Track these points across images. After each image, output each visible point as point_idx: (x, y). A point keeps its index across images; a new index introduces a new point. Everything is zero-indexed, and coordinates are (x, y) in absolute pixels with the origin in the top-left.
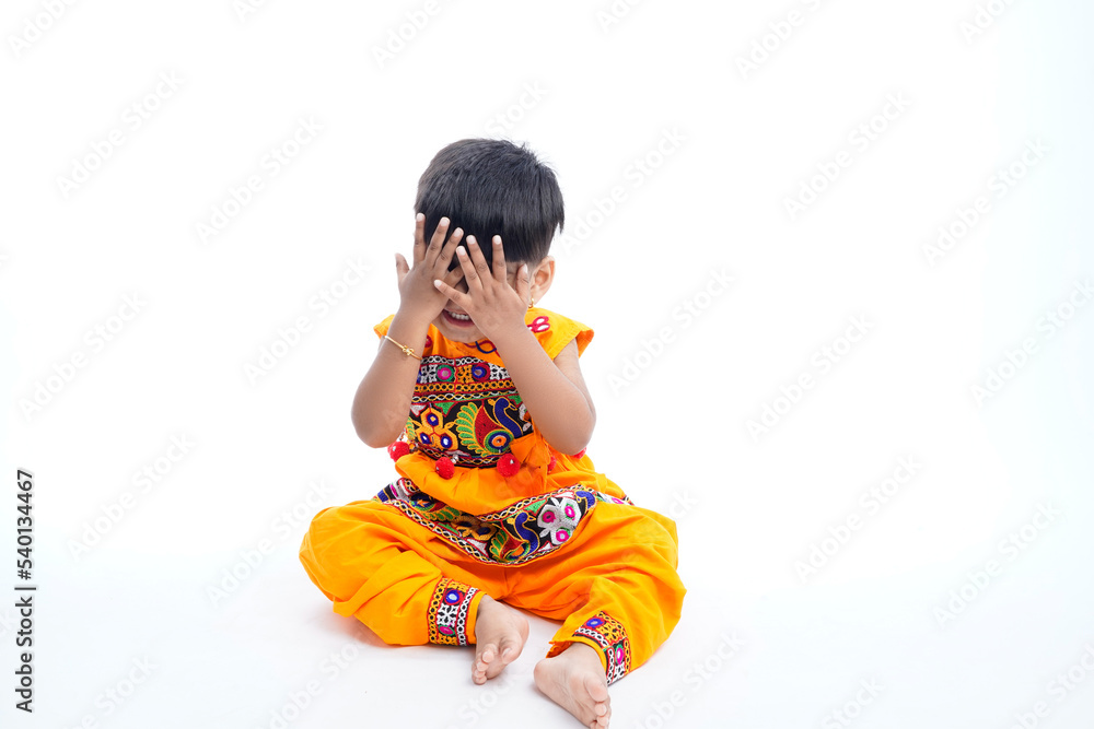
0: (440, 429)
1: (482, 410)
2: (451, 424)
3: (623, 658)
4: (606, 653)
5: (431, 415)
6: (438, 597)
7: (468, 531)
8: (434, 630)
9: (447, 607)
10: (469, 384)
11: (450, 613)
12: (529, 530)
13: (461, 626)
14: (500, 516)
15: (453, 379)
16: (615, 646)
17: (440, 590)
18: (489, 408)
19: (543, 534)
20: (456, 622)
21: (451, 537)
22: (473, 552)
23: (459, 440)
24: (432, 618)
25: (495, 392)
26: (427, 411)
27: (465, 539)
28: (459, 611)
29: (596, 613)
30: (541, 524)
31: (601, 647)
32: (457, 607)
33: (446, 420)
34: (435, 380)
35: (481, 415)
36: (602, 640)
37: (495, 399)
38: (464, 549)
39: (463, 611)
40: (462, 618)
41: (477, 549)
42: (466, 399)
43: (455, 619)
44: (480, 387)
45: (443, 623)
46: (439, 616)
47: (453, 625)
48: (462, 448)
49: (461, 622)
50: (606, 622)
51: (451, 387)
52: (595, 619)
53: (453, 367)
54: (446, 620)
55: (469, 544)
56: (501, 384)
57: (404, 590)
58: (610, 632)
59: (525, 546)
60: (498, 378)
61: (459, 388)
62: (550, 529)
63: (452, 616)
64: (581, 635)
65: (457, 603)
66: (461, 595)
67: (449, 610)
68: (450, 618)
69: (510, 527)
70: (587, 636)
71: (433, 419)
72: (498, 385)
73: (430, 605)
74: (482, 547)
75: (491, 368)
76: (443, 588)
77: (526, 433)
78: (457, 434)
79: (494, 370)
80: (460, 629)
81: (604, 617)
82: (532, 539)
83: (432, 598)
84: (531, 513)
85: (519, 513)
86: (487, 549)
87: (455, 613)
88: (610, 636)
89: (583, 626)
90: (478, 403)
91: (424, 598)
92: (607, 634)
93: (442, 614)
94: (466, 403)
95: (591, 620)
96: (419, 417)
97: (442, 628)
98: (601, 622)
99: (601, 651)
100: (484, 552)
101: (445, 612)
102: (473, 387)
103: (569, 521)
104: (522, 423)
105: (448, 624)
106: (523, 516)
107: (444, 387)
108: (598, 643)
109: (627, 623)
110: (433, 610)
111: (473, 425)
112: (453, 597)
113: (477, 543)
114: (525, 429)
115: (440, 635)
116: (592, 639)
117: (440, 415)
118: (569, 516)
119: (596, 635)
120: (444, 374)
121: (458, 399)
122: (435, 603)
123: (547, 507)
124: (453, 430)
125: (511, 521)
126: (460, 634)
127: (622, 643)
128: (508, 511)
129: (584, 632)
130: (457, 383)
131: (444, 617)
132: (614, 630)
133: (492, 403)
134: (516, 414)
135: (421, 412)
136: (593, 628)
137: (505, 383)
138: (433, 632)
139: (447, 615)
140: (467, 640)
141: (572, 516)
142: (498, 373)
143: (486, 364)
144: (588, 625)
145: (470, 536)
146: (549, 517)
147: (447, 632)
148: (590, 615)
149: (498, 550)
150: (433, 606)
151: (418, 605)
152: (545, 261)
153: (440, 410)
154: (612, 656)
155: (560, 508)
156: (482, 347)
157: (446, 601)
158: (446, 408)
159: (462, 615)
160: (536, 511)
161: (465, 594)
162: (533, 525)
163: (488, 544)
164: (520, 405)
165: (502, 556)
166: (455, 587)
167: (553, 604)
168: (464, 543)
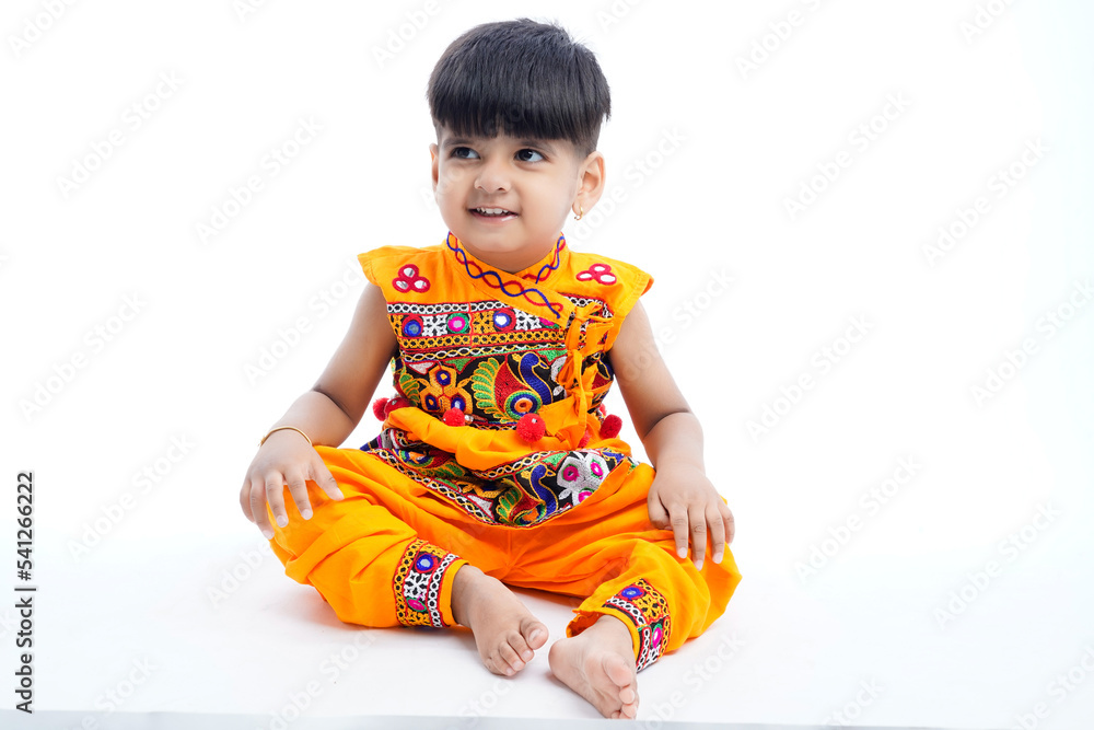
0: (451, 389)
1: (505, 366)
2: (466, 381)
3: (660, 641)
4: (641, 633)
5: (441, 371)
6: (407, 562)
7: (470, 487)
8: (402, 603)
9: (417, 575)
10: (489, 334)
11: (420, 583)
12: (547, 487)
13: (432, 599)
14: (513, 469)
15: (468, 330)
16: (653, 625)
17: (411, 554)
18: (514, 365)
19: (563, 496)
20: (427, 595)
21: (448, 492)
22: (474, 511)
23: (474, 401)
24: (398, 588)
25: (521, 345)
26: (437, 368)
27: (465, 495)
28: (431, 581)
29: (635, 580)
30: (561, 481)
31: (636, 625)
32: (429, 577)
33: (460, 378)
34: (446, 332)
35: (503, 372)
36: (638, 616)
37: (521, 353)
38: (463, 507)
39: (435, 581)
40: (433, 590)
41: (480, 508)
42: (485, 354)
43: (425, 591)
44: (503, 338)
45: (411, 595)
46: (406, 587)
47: (424, 598)
48: (476, 411)
49: (433, 595)
50: (646, 593)
51: (466, 340)
52: (632, 587)
53: (466, 314)
54: (415, 592)
55: (469, 501)
56: (529, 336)
57: (366, 549)
58: (649, 606)
59: (539, 509)
60: (526, 328)
61: (476, 340)
62: (572, 489)
63: (422, 586)
64: (613, 606)
65: (428, 571)
66: (436, 561)
67: (418, 579)
68: (419, 590)
69: (524, 483)
70: (620, 609)
71: (444, 377)
72: (525, 337)
73: (396, 573)
74: (486, 506)
75: (518, 316)
76: (414, 551)
77: (558, 398)
78: (472, 393)
79: (521, 318)
80: (432, 604)
81: (645, 586)
82: (550, 501)
83: (400, 564)
84: (550, 466)
85: (535, 466)
86: (493, 509)
87: (426, 583)
88: (649, 612)
89: (617, 596)
90: (500, 359)
91: (390, 561)
92: (645, 610)
93: (410, 584)
94: (485, 359)
95: (628, 589)
96: (428, 374)
97: (411, 601)
98: (640, 593)
99: (635, 631)
100: (489, 513)
101: (414, 581)
102: (494, 339)
103: (595, 479)
104: (554, 385)
105: (417, 596)
106: (541, 470)
107: (457, 340)
108: (633, 619)
109: (671, 596)
110: (399, 579)
111: (493, 383)
112: (425, 563)
113: (481, 501)
114: (556, 392)
115: (409, 611)
116: (627, 613)
117: (453, 372)
118: (595, 473)
119: (632, 609)
120: (457, 324)
121: (476, 355)
122: (403, 570)
123: (569, 460)
124: (468, 388)
125: (526, 475)
126: (433, 609)
127: (662, 621)
128: (523, 463)
129: (617, 604)
130: (473, 334)
131: (412, 588)
132: (655, 605)
133: (517, 358)
134: (546, 374)
135: (429, 369)
136: (630, 599)
137: (533, 336)
138: (402, 607)
139: (416, 585)
140: (441, 618)
141: (600, 474)
142: (525, 322)
143: (511, 309)
144: (623, 595)
145: (473, 492)
146: (572, 473)
147: (418, 608)
148: (628, 583)
149: (506, 511)
150: (400, 574)
151: (381, 572)
152: (593, 156)
153: (453, 366)
154: (647, 638)
155: (585, 462)
156: (506, 288)
157: (416, 567)
158: (461, 364)
159: (434, 586)
160: (556, 464)
161: (440, 560)
162: (551, 482)
163: (495, 502)
164: (552, 363)
165: (511, 518)
166: (429, 551)
167: (574, 573)
168: (464, 499)
